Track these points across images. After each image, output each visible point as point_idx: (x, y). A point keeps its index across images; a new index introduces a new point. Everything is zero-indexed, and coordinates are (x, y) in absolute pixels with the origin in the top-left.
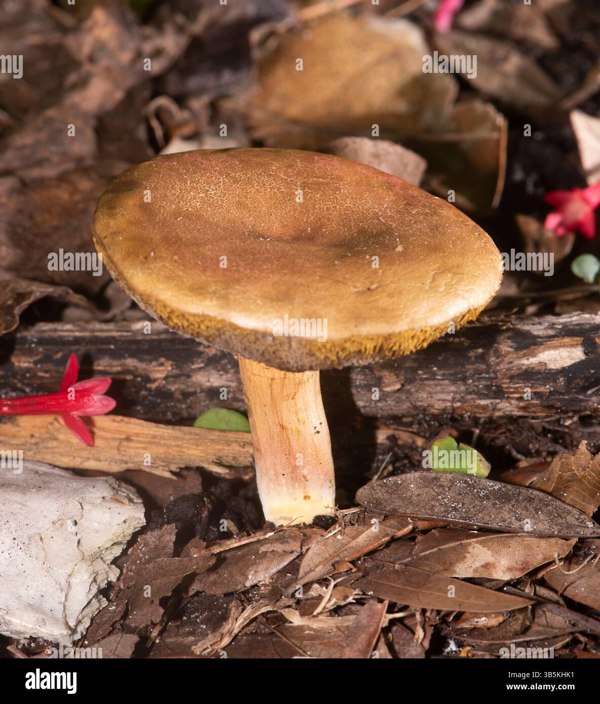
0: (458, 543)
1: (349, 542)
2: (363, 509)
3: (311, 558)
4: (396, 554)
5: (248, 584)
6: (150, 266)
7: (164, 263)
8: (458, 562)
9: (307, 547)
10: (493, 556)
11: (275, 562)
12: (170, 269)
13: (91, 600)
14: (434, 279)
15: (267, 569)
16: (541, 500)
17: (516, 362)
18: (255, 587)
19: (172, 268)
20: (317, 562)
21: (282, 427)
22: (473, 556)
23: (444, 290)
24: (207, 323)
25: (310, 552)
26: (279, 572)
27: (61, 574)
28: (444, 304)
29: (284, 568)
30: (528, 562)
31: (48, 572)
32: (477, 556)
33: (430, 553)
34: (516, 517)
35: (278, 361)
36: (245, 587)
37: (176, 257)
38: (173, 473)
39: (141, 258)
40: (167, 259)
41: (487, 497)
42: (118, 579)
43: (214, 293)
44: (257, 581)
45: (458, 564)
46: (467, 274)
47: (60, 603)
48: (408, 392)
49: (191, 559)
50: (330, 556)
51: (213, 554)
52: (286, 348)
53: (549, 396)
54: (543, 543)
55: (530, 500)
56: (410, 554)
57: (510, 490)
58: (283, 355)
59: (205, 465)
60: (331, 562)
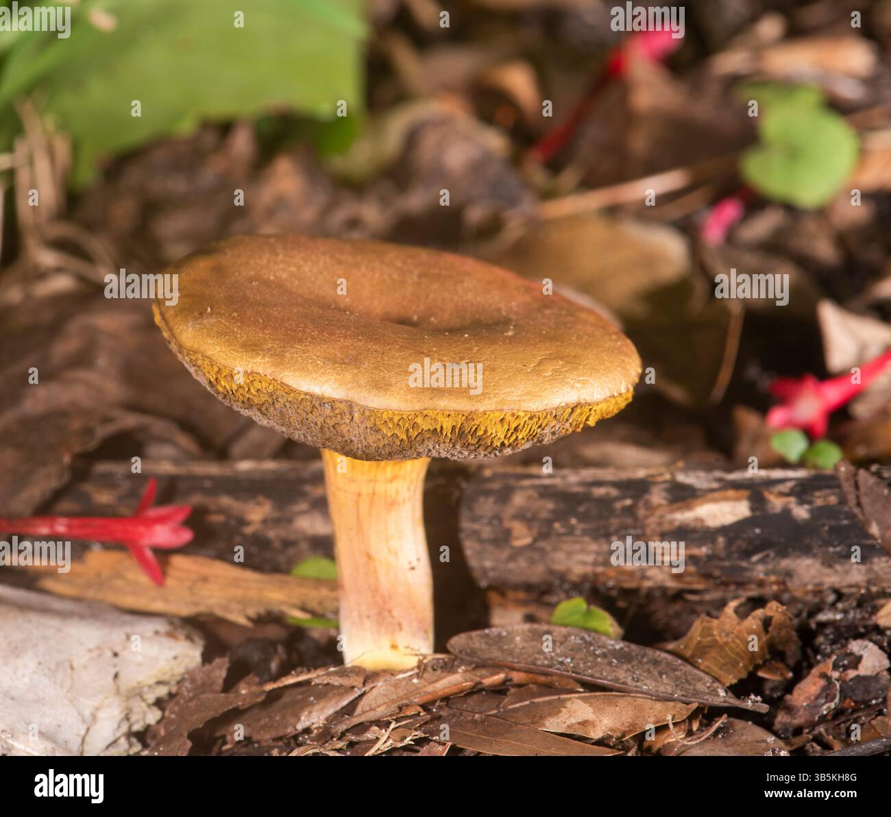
0: (555, 697)
1: (425, 686)
2: (452, 657)
3: (375, 698)
4: (481, 707)
5: (300, 727)
6: (204, 321)
7: (220, 319)
8: (551, 716)
9: (371, 685)
10: (594, 713)
11: (333, 702)
12: (225, 325)
13: (119, 738)
14: (540, 363)
15: (322, 709)
16: (668, 664)
17: (669, 517)
18: (307, 731)
19: (227, 324)
20: (381, 702)
21: (369, 557)
22: (570, 712)
23: (550, 376)
24: (257, 385)
25: (375, 691)
26: (336, 713)
27: (88, 705)
28: (546, 389)
29: (343, 708)
30: (636, 724)
31: (71, 701)
32: (575, 712)
33: (521, 706)
34: (633, 677)
35: (340, 439)
36: (296, 730)
37: (235, 314)
38: (249, 619)
39: (196, 314)
40: (225, 315)
41: (604, 656)
42: (159, 722)
43: (269, 350)
44: (311, 724)
45: (549, 719)
46: (584, 365)
47: (78, 735)
48: (542, 551)
49: (239, 695)
50: (398, 697)
51: (264, 692)
52: (348, 421)
53: (706, 562)
54: (658, 706)
55: (656, 662)
56: (498, 707)
57: (633, 651)
58: (344, 429)
59: (285, 609)
60: (397, 704)
